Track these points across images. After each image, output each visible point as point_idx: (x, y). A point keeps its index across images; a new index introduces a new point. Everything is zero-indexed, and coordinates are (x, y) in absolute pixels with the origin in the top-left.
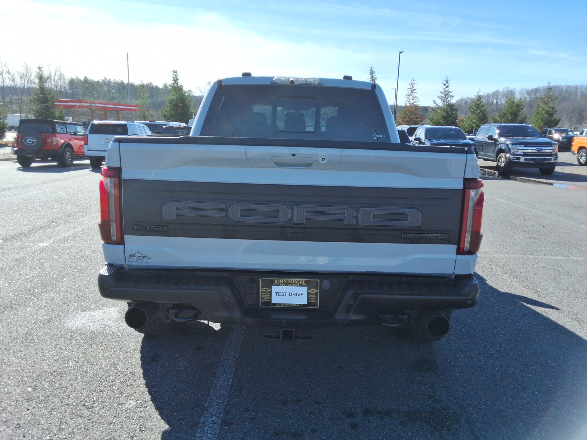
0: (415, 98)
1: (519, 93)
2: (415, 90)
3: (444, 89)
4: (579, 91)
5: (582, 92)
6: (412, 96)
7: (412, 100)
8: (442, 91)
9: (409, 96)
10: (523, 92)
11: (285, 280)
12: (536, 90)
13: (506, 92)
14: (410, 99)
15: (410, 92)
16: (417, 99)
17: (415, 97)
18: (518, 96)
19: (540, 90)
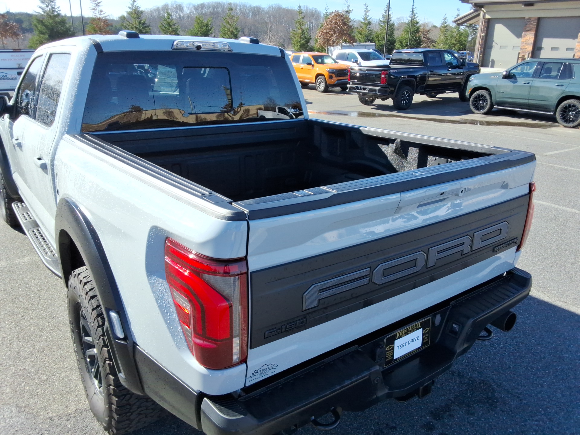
0: (102, 13)
1: (187, 7)
2: (100, 3)
3: (131, 4)
4: (238, 8)
5: (240, 9)
6: (98, 10)
7: (99, 14)
8: (130, 6)
9: (94, 9)
10: (191, 7)
11: (404, 329)
12: (202, 6)
13: (175, 6)
14: (96, 14)
15: (95, 5)
16: (104, 13)
17: (101, 11)
18: (186, 11)
19: (205, 5)
